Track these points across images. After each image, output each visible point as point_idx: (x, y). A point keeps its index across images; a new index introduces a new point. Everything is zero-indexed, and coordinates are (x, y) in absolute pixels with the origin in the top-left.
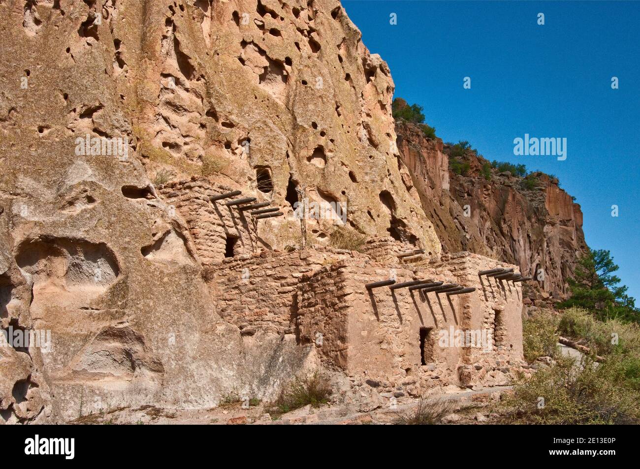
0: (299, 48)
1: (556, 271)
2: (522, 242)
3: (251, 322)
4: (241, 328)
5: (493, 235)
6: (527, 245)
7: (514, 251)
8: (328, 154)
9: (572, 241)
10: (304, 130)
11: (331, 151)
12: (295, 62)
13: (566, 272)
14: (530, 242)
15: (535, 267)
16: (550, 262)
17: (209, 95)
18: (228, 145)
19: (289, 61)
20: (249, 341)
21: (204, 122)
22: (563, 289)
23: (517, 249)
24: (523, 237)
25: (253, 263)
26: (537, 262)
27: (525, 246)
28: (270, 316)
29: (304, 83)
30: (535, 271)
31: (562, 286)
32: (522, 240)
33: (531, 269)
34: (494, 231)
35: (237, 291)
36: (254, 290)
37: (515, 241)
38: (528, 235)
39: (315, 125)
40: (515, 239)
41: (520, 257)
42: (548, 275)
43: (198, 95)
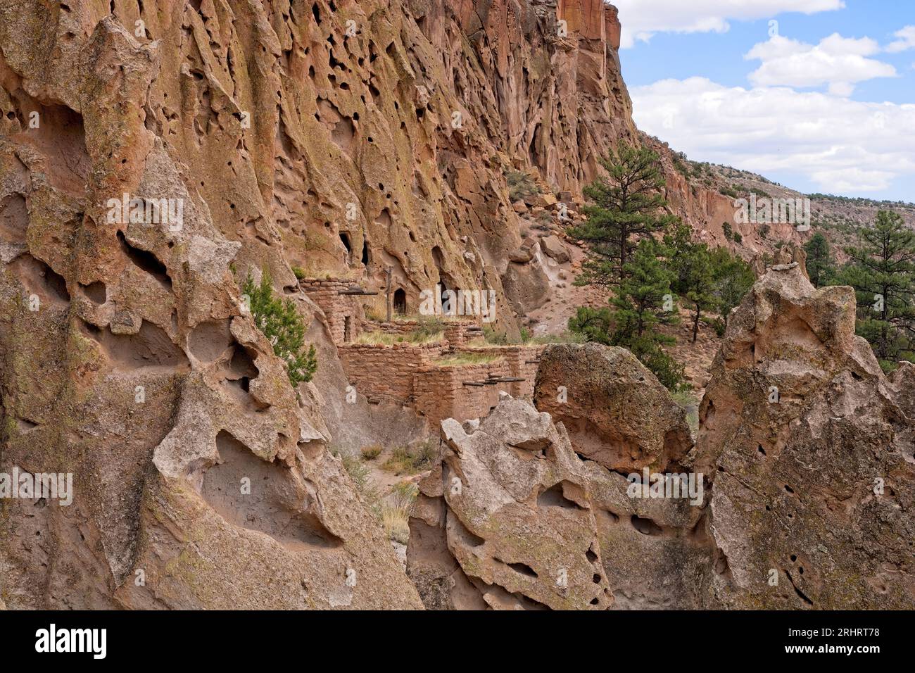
0: (364, 102)
1: (567, 140)
2: (513, 83)
3: (375, 394)
4: (368, 397)
5: (465, 66)
6: (522, 87)
7: (499, 98)
8: (393, 216)
9: (598, 82)
10: (373, 192)
11: (395, 213)
12: (362, 116)
13: (586, 140)
14: (527, 82)
15: (534, 129)
16: (560, 122)
17: (310, 176)
18: (328, 224)
19: (356, 116)
20: (375, 408)
21: (307, 201)
22: (579, 173)
23: (505, 94)
24: (515, 72)
25: (377, 352)
26: (537, 120)
27: (518, 90)
28: (390, 391)
29: (370, 140)
30: (532, 136)
31: (576, 168)
32: (513, 77)
33: (525, 132)
34: (468, 58)
35: (364, 370)
36: (378, 371)
37: (502, 79)
38: (525, 70)
39: (381, 187)
40: (502, 76)
41: (508, 109)
42: (555, 145)
43: (300, 174)
